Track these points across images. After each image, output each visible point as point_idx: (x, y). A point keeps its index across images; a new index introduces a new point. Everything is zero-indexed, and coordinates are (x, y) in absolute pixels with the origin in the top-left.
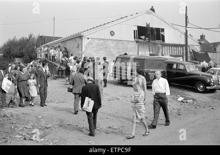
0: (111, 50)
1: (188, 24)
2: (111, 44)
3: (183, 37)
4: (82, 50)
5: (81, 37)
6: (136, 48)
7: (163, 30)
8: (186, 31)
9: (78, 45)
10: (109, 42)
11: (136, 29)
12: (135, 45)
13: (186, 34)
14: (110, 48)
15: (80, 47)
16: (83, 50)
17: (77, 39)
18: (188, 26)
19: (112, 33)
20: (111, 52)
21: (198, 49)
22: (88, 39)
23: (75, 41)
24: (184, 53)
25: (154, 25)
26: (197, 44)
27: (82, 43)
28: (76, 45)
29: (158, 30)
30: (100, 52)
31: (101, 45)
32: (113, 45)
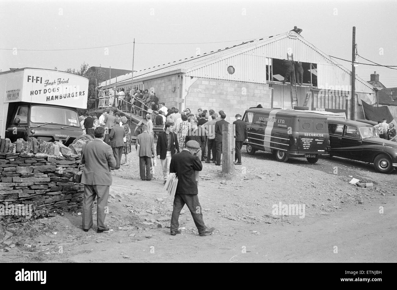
0: (229, 97)
1: (357, 57)
2: (230, 88)
3: (348, 78)
4: (181, 97)
5: (179, 75)
6: (269, 96)
7: (315, 66)
8: (353, 68)
9: (175, 88)
10: (226, 85)
11: (270, 63)
12: (267, 90)
13: (353, 75)
14: (227, 95)
15: (178, 91)
16: (183, 97)
17: (173, 79)
18: (357, 61)
19: (231, 70)
20: (229, 101)
21: (371, 100)
22: (192, 77)
23: (170, 80)
24: (349, 106)
25: (300, 58)
26: (371, 91)
27: (181, 85)
28: (170, 87)
29: (306, 66)
30: (211, 100)
31: (213, 89)
32: (233, 90)
